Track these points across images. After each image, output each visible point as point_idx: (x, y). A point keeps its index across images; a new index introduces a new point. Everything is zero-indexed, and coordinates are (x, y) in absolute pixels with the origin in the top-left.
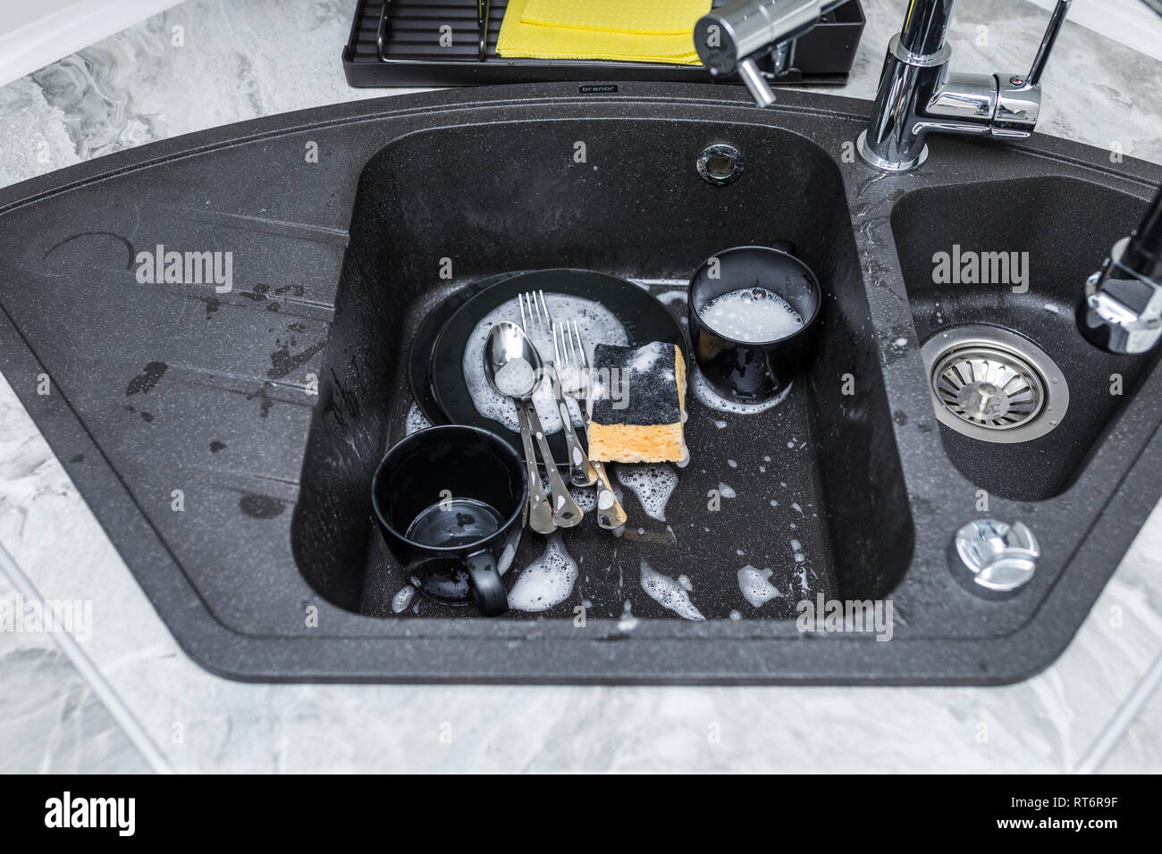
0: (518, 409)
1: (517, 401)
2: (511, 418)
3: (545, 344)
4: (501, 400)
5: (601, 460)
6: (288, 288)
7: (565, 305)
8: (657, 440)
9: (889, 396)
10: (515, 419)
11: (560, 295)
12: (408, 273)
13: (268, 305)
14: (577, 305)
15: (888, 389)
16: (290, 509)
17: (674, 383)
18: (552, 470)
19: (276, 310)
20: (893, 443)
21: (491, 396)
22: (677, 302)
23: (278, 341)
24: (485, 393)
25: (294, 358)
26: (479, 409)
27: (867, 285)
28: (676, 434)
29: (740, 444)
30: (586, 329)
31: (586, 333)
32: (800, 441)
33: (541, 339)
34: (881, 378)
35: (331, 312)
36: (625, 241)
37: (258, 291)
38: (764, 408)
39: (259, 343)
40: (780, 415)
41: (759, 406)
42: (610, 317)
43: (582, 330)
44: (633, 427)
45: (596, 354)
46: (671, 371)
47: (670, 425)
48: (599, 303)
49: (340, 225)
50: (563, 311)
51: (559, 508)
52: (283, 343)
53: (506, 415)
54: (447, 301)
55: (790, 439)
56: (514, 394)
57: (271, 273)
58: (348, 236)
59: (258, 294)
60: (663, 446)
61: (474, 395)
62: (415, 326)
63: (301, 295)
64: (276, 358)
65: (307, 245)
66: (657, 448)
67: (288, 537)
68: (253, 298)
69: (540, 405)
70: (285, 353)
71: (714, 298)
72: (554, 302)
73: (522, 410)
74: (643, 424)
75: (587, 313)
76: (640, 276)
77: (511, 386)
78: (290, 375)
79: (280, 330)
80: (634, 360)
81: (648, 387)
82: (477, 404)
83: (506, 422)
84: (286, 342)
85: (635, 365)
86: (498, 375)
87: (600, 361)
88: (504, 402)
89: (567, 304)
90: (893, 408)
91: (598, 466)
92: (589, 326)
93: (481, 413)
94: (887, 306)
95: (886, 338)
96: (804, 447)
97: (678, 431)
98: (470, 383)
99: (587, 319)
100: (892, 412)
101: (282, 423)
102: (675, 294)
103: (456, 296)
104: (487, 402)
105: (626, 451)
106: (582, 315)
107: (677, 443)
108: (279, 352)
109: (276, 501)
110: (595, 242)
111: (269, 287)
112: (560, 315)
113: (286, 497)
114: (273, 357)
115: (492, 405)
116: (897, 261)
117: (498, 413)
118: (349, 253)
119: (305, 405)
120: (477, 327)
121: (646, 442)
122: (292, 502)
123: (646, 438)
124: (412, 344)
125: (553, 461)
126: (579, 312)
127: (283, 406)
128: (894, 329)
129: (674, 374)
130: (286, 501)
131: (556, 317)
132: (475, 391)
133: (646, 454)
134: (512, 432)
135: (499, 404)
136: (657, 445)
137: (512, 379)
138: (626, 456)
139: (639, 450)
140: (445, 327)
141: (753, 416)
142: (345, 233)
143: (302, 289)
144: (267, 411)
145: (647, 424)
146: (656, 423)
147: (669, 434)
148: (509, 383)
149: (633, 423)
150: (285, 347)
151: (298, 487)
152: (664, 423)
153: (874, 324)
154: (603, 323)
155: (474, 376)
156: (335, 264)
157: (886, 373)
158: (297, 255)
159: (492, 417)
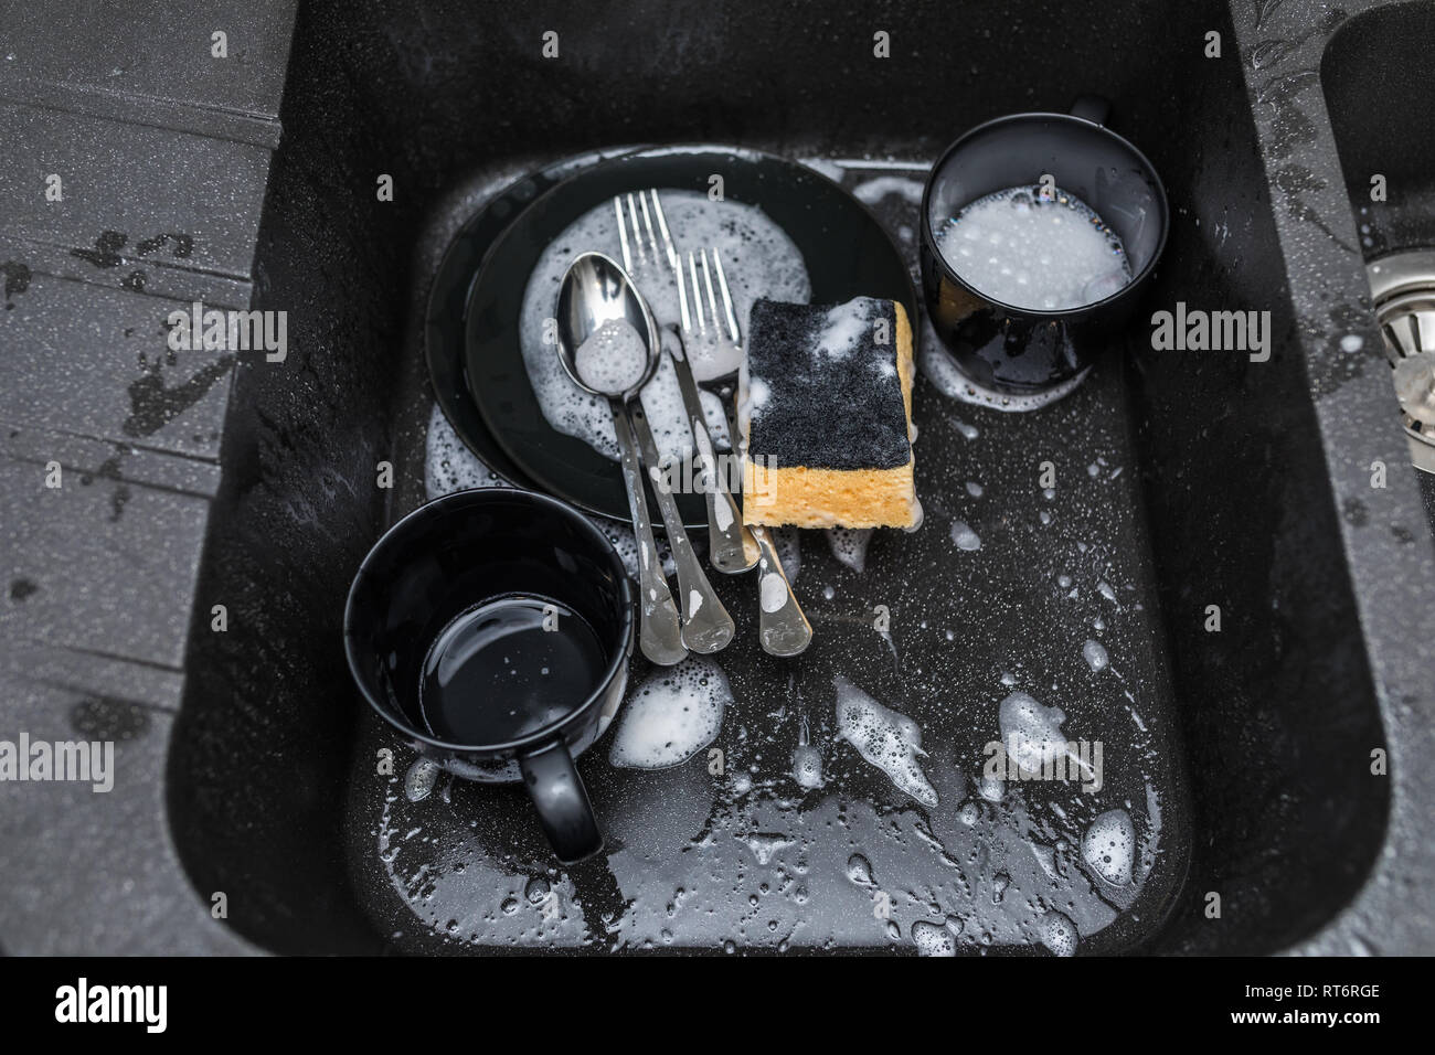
0: (616, 415)
1: (615, 402)
2: (604, 434)
3: (663, 288)
4: (587, 400)
5: (766, 525)
6: (161, 240)
7: (696, 213)
8: (867, 494)
9: (1332, 464)
10: (612, 437)
11: (688, 193)
12: (417, 159)
13: (126, 276)
14: (719, 212)
15: (1329, 446)
16: (163, 725)
17: (896, 380)
18: (679, 540)
19: (139, 289)
20: (1341, 565)
21: (569, 391)
22: (893, 198)
23: (143, 356)
24: (559, 386)
25: (172, 393)
26: (548, 416)
27: (1281, 221)
28: (901, 486)
29: (1005, 469)
30: (736, 260)
31: (735, 266)
32: (1113, 463)
33: (656, 280)
34: (1311, 420)
35: (246, 290)
36: (803, 91)
37: (104, 247)
38: (1047, 400)
39: (105, 359)
40: (1074, 413)
41: (1036, 398)
42: (777, 235)
43: (729, 260)
44: (824, 472)
45: (752, 319)
46: (890, 357)
47: (891, 471)
48: (757, 206)
49: (263, 100)
50: (694, 224)
51: (692, 615)
52: (151, 360)
53: (596, 427)
54: (491, 206)
55: (1093, 459)
56: (611, 389)
57: (130, 207)
58: (279, 125)
59: (106, 252)
60: (879, 504)
61: (540, 389)
62: (438, 251)
63: (186, 255)
64: (137, 393)
65: (201, 146)
66: (867, 507)
67: (159, 788)
68: (96, 263)
69: (657, 407)
70: (155, 382)
71: (963, 206)
72: (679, 207)
73: (622, 416)
74: (841, 468)
75: (736, 227)
76: (826, 153)
77: (605, 373)
78: (164, 429)
79: (146, 333)
80: (823, 333)
81: (850, 390)
82: (545, 406)
83: (598, 442)
84: (159, 360)
85: (824, 344)
86: (580, 353)
87: (762, 333)
88: (593, 404)
89: (702, 212)
90: (1341, 489)
91: (759, 534)
92: (740, 253)
93: (554, 423)
94: (1321, 263)
95: (1321, 335)
96: (1118, 477)
97: (905, 480)
98: (533, 367)
99: (736, 240)
100: (1339, 498)
101: (148, 537)
102: (889, 184)
103: (507, 197)
104: (562, 404)
105: (810, 510)
106: (727, 231)
107: (903, 499)
108: (146, 380)
109: (135, 710)
110: (750, 95)
111: (125, 238)
112: (689, 232)
113: (155, 699)
114: (132, 390)
115: (573, 408)
116: (1337, 166)
117: (583, 423)
118: (280, 160)
119: (193, 495)
120: (544, 258)
121: (848, 497)
122: (167, 710)
123: (848, 491)
124: (431, 284)
125: (679, 523)
126: (724, 226)
127: (151, 498)
128: (1335, 315)
129: (894, 363)
130: (156, 708)
131: (682, 236)
132: (542, 382)
133: (847, 515)
134: (608, 460)
135: (584, 408)
136: (867, 501)
137: (606, 359)
138: (810, 518)
139: (834, 509)
140: (487, 256)
141: (1028, 415)
142: (272, 121)
143: (189, 241)
144: (119, 510)
145: (848, 466)
146: (865, 465)
147: (891, 485)
148: (600, 368)
149: (824, 465)
150: (156, 368)
151: (181, 678)
152: (883, 467)
153: (1297, 304)
154: (765, 247)
155: (540, 353)
156: (252, 187)
157: (1324, 408)
158: (179, 168)
159: (573, 432)
